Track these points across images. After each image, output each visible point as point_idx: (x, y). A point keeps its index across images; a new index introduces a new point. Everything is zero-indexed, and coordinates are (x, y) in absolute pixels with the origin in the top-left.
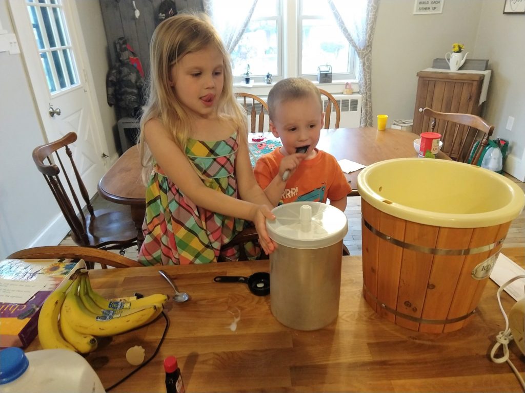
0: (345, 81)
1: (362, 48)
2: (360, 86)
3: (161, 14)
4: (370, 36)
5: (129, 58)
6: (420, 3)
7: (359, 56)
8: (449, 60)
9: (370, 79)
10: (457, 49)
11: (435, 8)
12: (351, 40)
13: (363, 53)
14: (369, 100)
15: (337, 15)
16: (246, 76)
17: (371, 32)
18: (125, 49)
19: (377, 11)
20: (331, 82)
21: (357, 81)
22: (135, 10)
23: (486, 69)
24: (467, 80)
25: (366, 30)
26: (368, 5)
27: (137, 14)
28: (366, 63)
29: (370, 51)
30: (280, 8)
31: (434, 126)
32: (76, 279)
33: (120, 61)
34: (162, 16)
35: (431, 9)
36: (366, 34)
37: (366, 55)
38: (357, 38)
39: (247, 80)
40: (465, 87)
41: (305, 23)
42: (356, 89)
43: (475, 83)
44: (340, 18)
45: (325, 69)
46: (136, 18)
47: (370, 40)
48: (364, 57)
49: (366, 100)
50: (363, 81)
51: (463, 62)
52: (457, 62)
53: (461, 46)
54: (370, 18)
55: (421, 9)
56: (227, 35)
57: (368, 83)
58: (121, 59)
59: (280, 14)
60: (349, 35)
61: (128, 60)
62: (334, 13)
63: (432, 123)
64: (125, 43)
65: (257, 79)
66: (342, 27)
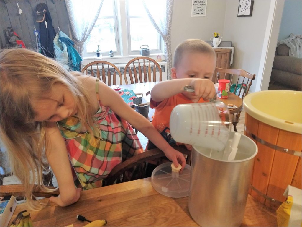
0: (157, 54)
1: (165, 35)
2: (166, 57)
3: (37, 12)
4: (169, 28)
5: (16, 41)
6: (194, 10)
7: (164, 40)
8: (212, 41)
9: (171, 52)
10: (216, 35)
11: (202, 13)
12: (159, 30)
13: (166, 38)
14: (171, 65)
15: (150, 16)
16: (97, 53)
17: (170, 26)
18: (13, 35)
19: (172, 14)
20: (149, 55)
21: (163, 54)
22: (19, 9)
23: (231, 46)
24: (223, 52)
25: (167, 25)
26: (167, 11)
27: (20, 11)
28: (168, 44)
29: (170, 36)
30: (115, 11)
31: (219, 77)
32: (19, 223)
33: (9, 43)
34: (38, 13)
35: (200, 14)
36: (167, 27)
37: (168, 39)
38: (162, 29)
39: (98, 55)
40: (223, 56)
41: (131, 20)
42: (163, 59)
43: (228, 54)
44: (152, 18)
45: (145, 47)
46: (20, 15)
47: (169, 30)
48: (167, 40)
49: (170, 65)
50: (167, 54)
51: (220, 42)
52: (217, 42)
53: (218, 34)
54: (169, 18)
55: (195, 14)
56: (83, 27)
57: (170, 55)
58: (10, 41)
59: (116, 15)
60: (158, 27)
61: (16, 42)
62: (148, 14)
63: (217, 75)
64: (12, 30)
65: (104, 54)
66: (153, 22)
